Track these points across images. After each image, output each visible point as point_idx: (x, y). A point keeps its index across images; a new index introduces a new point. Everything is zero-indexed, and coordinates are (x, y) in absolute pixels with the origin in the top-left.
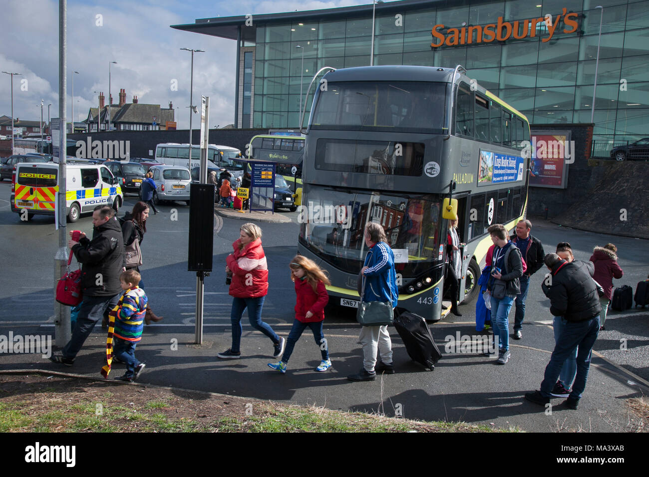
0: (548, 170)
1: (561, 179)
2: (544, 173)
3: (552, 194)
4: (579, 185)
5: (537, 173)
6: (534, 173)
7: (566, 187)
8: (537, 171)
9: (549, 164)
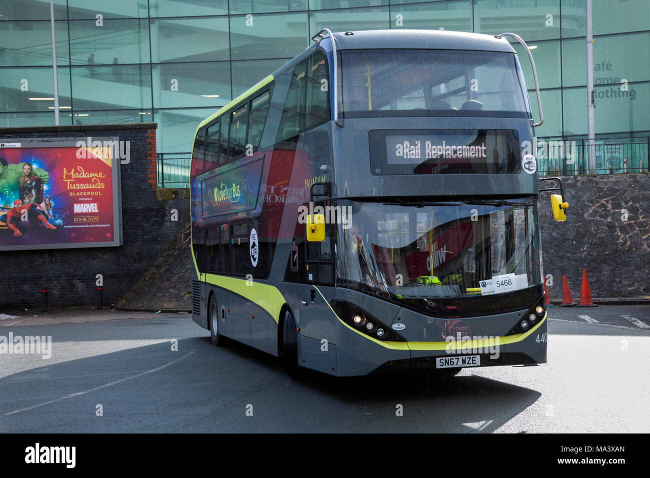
0: (82, 214)
1: (111, 230)
2: (76, 220)
3: (94, 259)
4: (145, 237)
5: (59, 221)
6: (52, 222)
7: (122, 244)
8: (59, 218)
9: (84, 202)
